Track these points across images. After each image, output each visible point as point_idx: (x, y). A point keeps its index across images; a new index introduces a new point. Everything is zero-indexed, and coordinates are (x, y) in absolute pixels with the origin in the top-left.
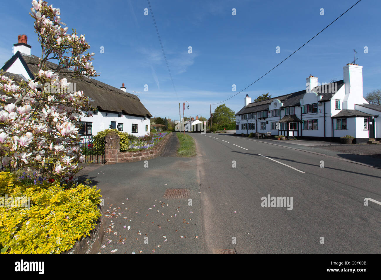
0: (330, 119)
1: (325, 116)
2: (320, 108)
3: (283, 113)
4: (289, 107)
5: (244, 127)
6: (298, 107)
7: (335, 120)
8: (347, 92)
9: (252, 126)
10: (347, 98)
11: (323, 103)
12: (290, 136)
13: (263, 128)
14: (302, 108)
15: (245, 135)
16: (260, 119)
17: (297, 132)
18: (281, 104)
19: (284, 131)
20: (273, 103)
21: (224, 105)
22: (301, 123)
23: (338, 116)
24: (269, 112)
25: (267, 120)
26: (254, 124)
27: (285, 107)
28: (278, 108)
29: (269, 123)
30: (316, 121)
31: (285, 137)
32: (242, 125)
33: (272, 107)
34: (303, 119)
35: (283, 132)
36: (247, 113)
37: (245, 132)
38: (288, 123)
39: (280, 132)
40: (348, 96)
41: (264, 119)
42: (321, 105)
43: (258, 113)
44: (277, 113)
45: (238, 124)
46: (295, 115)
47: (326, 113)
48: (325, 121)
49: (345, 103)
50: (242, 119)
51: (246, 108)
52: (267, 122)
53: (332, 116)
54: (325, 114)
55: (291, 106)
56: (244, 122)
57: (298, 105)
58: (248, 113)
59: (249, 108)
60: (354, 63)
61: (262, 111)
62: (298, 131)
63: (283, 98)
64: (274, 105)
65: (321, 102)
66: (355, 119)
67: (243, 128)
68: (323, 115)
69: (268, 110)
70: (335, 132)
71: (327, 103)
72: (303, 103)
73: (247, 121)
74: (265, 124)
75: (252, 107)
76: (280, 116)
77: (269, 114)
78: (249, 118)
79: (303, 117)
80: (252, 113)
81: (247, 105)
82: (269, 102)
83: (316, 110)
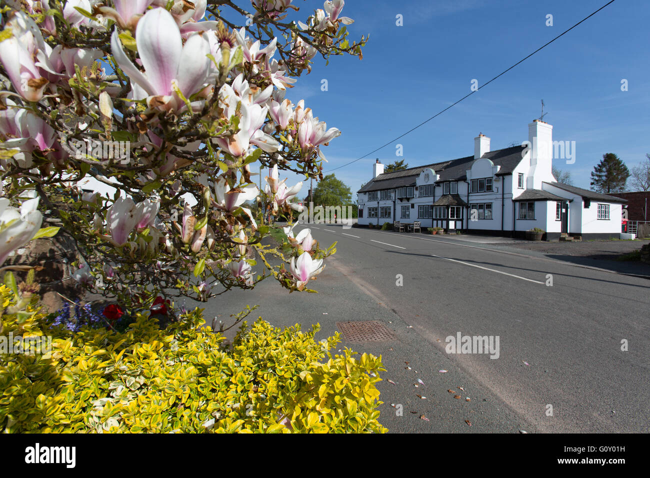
0: (511, 203)
1: (503, 198)
2: (497, 185)
3: (439, 191)
4: (450, 181)
5: (373, 213)
6: (463, 182)
7: (517, 204)
8: (533, 162)
9: (386, 212)
10: (532, 171)
11: (501, 177)
12: (450, 228)
13: (405, 215)
14: (469, 184)
15: (374, 226)
16: (401, 200)
17: (460, 222)
18: (435, 177)
19: (442, 220)
20: (422, 175)
21: (333, 175)
22: (468, 207)
23: (521, 198)
24: (417, 189)
25: (412, 201)
26: (390, 208)
27: (443, 182)
28: (431, 182)
29: (416, 207)
30: (489, 206)
31: (443, 230)
32: (370, 209)
33: (420, 181)
34: (470, 202)
35: (440, 222)
36: (379, 190)
37: (374, 221)
38: (448, 207)
39: (435, 222)
40: (535, 169)
41: (408, 199)
42: (498, 181)
43: (397, 190)
44: (429, 190)
45: (362, 208)
46: (458, 194)
47: (505, 194)
48: (503, 205)
49: (531, 180)
50: (370, 200)
51: (375, 181)
52: (413, 206)
53: (513, 198)
54: (503, 194)
55: (453, 181)
56: (374, 204)
57: (464, 179)
58: (381, 190)
59: (382, 182)
60: (541, 119)
61: (405, 186)
62: (462, 220)
63: (438, 168)
64: (425, 178)
65: (498, 175)
66: (546, 204)
67: (370, 215)
68: (501, 196)
69: (414, 185)
70: (518, 222)
71: (506, 178)
72: (471, 176)
73: (378, 203)
74: (408, 209)
75: (387, 180)
76: (434, 196)
77: (417, 193)
78: (382, 198)
79: (470, 198)
80: (387, 189)
81: (377, 176)
82: (414, 173)
83: (490, 188)
